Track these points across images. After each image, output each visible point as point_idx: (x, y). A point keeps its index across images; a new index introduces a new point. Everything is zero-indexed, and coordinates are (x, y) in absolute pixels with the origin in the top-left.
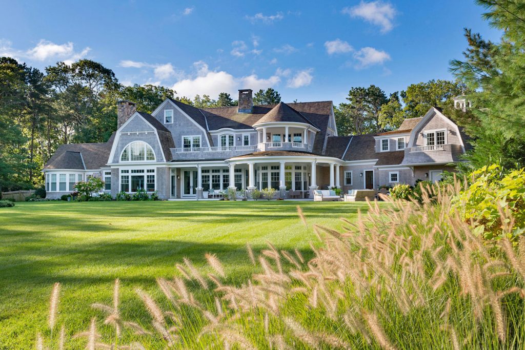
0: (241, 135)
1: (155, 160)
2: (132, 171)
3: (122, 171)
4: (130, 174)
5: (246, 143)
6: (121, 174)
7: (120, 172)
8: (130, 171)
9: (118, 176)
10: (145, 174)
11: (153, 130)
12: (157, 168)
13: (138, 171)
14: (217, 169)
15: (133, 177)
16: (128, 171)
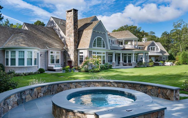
0: (112, 40)
1: (106, 48)
7: (92, 53)
8: (96, 53)
10: (102, 55)
11: (105, 32)
12: (106, 52)
13: (99, 53)
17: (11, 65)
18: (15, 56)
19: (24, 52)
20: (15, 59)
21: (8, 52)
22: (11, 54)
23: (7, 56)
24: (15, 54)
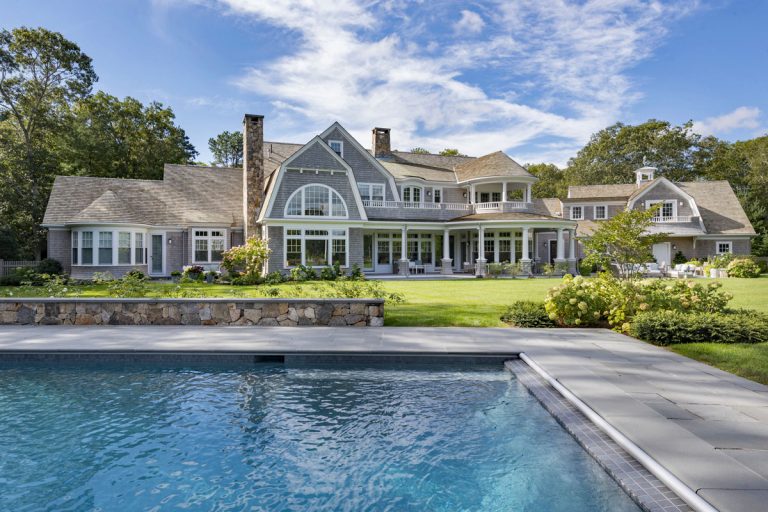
0: (431, 189)
1: (347, 216)
2: (307, 233)
3: (289, 233)
4: (303, 238)
5: (437, 200)
6: (286, 237)
7: (285, 233)
8: (303, 233)
9: (282, 240)
10: (330, 238)
11: (345, 169)
12: (350, 229)
13: (317, 233)
14: (385, 232)
15: (307, 242)
16: (299, 233)
17: (84, 262)
18: (91, 241)
19: (111, 233)
20: (91, 249)
21: (76, 234)
22: (84, 237)
23: (76, 242)
24: (91, 237)
